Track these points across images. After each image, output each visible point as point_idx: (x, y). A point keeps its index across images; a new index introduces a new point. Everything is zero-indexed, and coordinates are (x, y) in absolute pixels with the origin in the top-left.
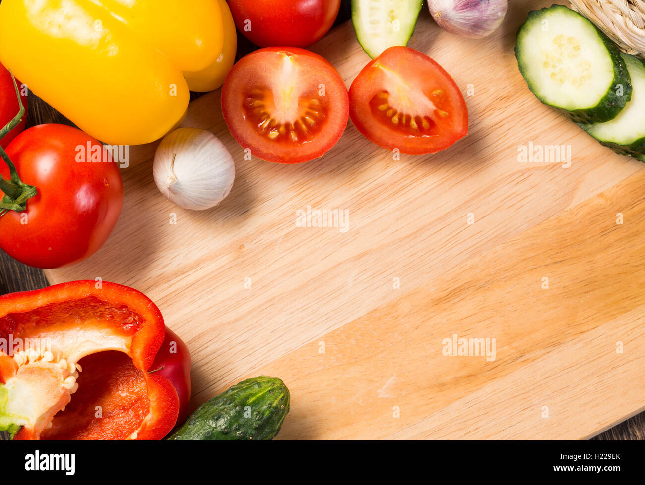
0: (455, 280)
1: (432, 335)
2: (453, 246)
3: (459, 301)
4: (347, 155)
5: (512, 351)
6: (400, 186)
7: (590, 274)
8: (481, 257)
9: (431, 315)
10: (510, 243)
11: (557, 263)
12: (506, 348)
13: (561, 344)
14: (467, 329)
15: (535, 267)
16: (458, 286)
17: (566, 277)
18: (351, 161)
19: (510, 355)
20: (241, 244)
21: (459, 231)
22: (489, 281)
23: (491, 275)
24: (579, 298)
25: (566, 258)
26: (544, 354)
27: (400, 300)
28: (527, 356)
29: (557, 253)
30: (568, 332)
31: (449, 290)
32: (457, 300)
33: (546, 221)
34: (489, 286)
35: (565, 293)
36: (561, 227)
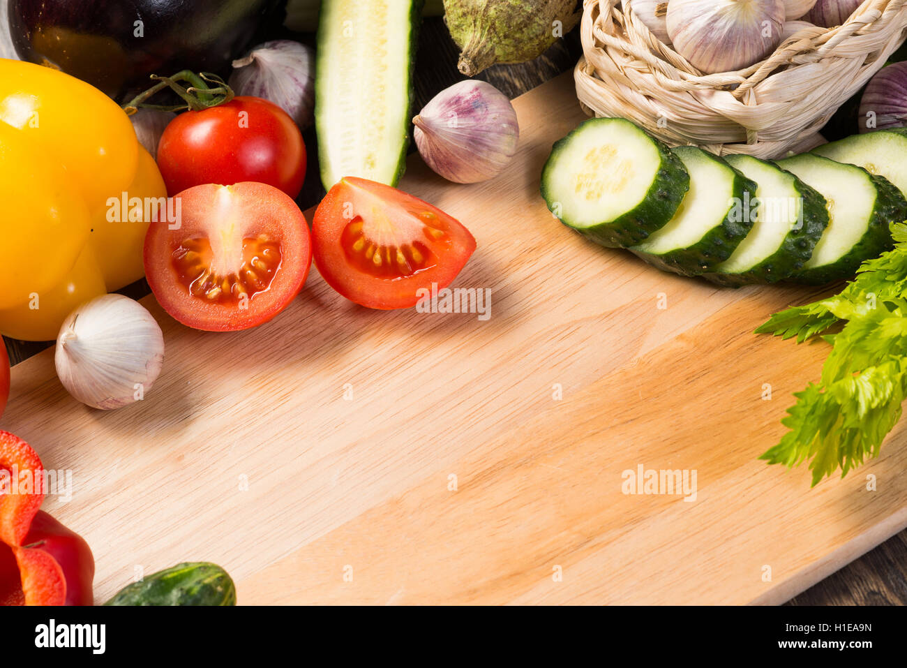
0: (483, 460)
1: (454, 530)
2: (477, 421)
3: (491, 484)
4: (324, 337)
5: (574, 536)
6: (398, 363)
7: (677, 430)
8: (517, 429)
9: (452, 506)
10: (558, 408)
11: (627, 422)
12: (563, 534)
13: (645, 519)
14: (505, 518)
15: (596, 431)
16: (487, 467)
17: (641, 437)
18: (331, 343)
19: (570, 542)
20: (181, 454)
21: (484, 402)
22: (532, 456)
23: (534, 448)
24: (665, 460)
25: (641, 414)
26: (622, 535)
27: (405, 494)
28: (597, 540)
29: (627, 411)
30: (653, 504)
31: (476, 473)
32: (488, 483)
33: (607, 376)
34: (533, 461)
35: (642, 456)
36: (628, 381)
